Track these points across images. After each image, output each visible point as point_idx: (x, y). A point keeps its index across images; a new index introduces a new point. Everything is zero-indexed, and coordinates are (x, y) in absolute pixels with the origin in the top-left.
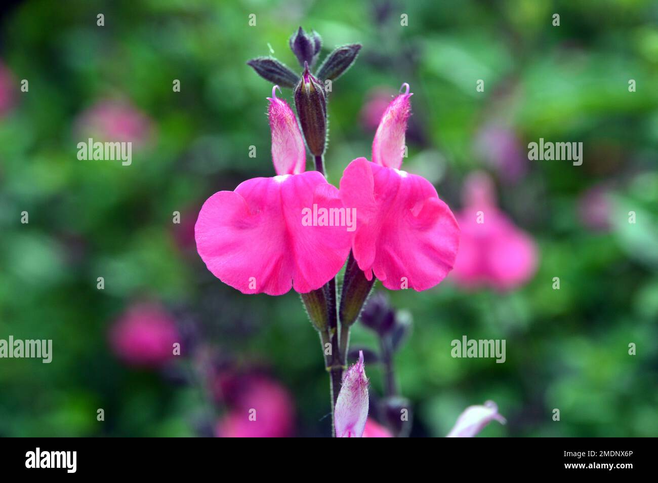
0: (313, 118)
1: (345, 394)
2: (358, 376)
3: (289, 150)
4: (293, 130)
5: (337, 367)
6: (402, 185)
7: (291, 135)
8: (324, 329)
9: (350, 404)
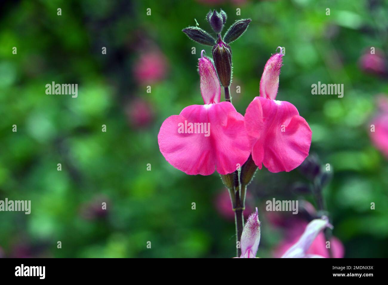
0: (224, 67)
1: (247, 231)
2: (255, 221)
3: (211, 87)
4: (213, 76)
5: (239, 209)
6: (278, 110)
7: (212, 79)
8: (232, 188)
9: (250, 237)
